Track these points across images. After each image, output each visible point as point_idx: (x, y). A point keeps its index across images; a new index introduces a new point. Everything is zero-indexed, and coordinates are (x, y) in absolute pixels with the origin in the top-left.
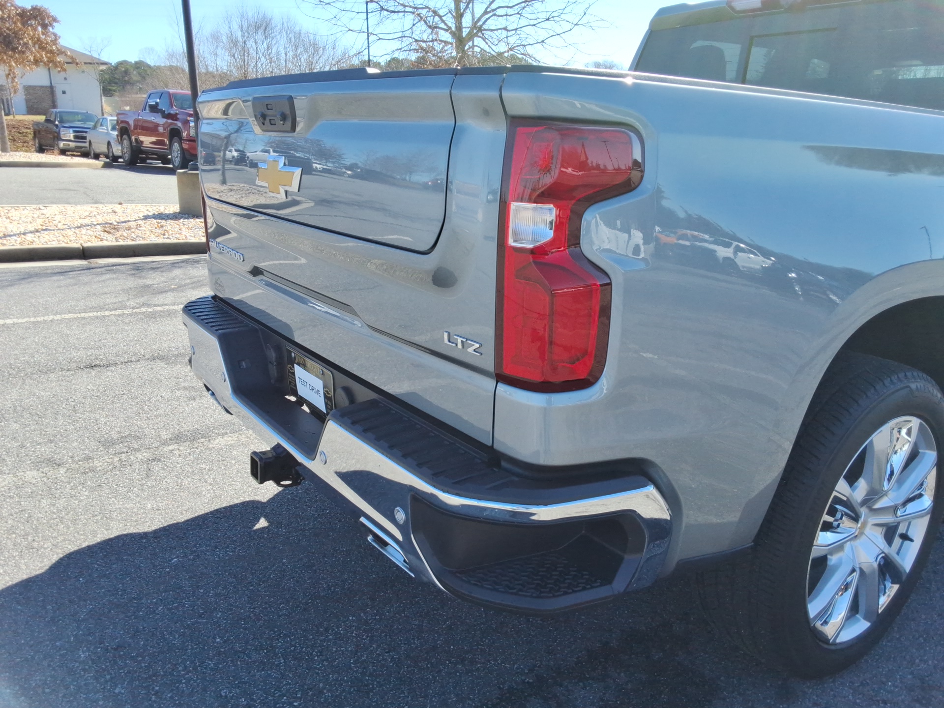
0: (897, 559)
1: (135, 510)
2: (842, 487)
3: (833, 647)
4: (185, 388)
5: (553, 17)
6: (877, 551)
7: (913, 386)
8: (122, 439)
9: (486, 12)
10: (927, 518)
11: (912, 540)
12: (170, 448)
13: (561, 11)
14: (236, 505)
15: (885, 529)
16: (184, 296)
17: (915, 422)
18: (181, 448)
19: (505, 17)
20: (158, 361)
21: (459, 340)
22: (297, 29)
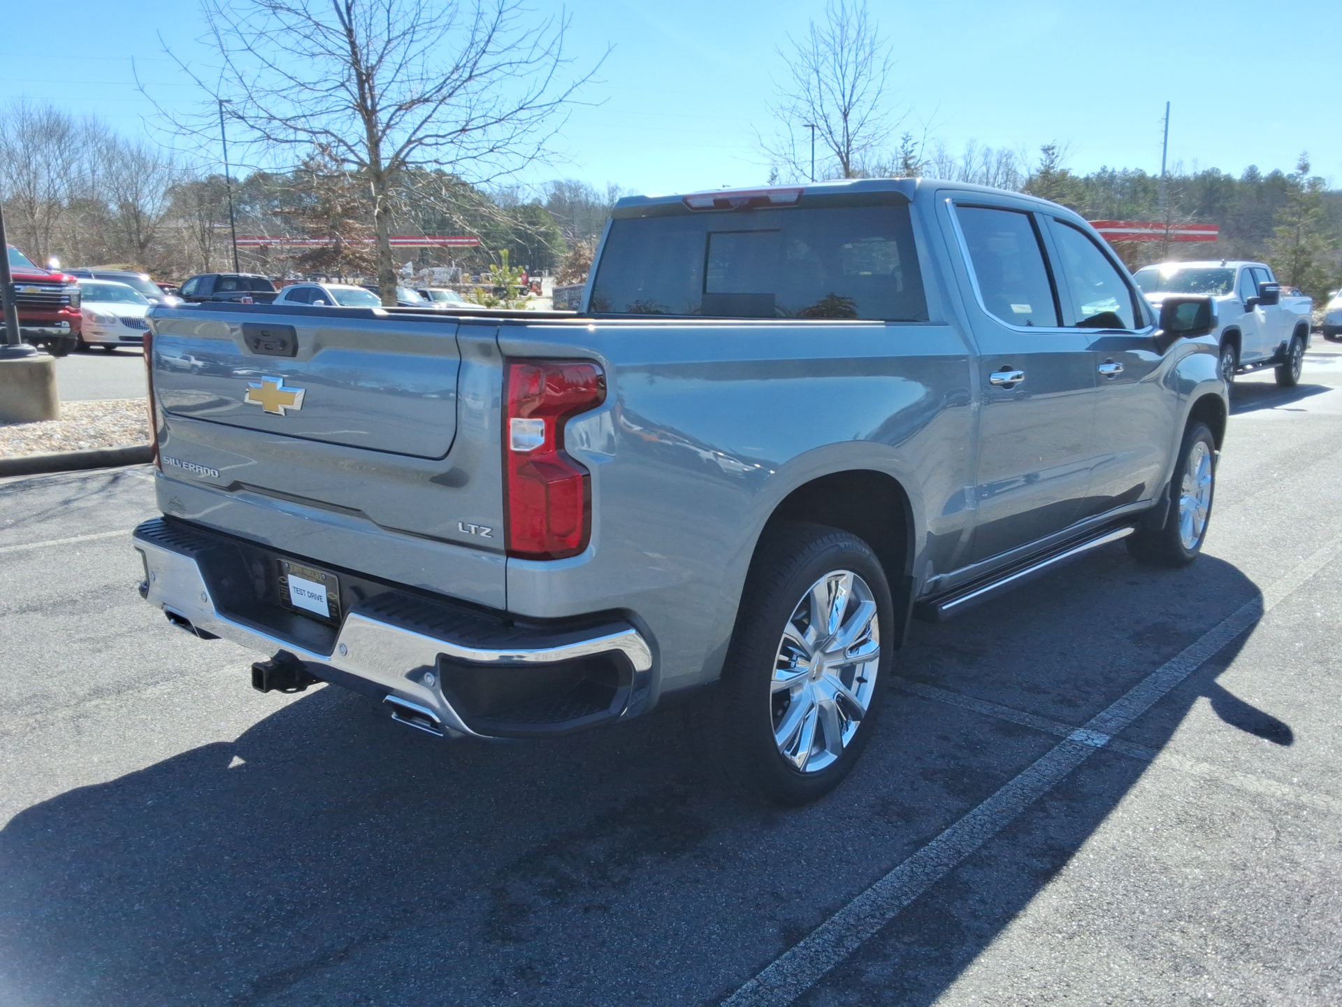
0: (855, 700)
1: (80, 765)
2: (790, 631)
3: (803, 776)
4: (81, 640)
5: (498, 147)
6: (834, 690)
7: (842, 545)
8: (28, 700)
9: (409, 142)
10: (877, 661)
11: (866, 681)
12: (94, 703)
13: (507, 141)
14: (200, 749)
15: (839, 671)
16: (30, 532)
17: (849, 576)
18: (108, 702)
19: (435, 146)
20: (32, 614)
21: (473, 528)
22: (110, 135)
